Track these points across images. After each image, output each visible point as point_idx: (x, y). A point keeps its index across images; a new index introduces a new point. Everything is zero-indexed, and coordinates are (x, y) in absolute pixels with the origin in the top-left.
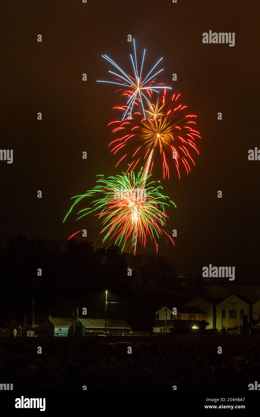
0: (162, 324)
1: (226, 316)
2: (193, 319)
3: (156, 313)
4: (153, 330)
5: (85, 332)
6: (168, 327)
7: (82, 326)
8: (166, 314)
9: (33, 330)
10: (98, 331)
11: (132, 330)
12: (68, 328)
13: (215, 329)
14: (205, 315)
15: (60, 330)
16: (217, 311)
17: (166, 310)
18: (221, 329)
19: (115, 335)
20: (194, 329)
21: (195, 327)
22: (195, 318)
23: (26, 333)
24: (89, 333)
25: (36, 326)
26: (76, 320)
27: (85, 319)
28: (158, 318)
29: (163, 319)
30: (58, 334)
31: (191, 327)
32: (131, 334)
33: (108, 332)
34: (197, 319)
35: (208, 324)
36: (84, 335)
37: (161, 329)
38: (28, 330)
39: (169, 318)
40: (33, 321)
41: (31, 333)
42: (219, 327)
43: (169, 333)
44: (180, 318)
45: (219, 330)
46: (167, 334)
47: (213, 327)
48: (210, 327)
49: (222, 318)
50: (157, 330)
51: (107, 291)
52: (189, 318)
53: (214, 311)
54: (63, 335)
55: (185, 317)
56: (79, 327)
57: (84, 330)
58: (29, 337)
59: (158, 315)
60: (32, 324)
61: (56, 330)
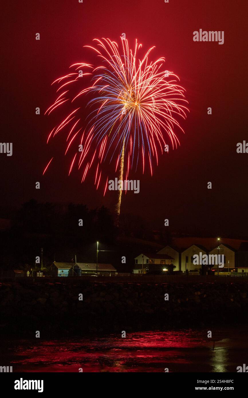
0: (139, 267)
1: (189, 261)
2: (164, 263)
3: (136, 259)
4: (133, 272)
5: (81, 273)
6: (144, 270)
7: (79, 268)
8: (143, 259)
9: (41, 271)
10: (91, 273)
11: (117, 272)
12: (69, 270)
13: (180, 271)
14: (173, 260)
15: (63, 271)
16: (182, 257)
17: (143, 257)
18: (185, 271)
19: (104, 275)
20: (165, 271)
21: (165, 270)
22: (165, 263)
23: (36, 274)
24: (84, 274)
25: (44, 268)
26: (75, 264)
27: (81, 263)
28: (137, 262)
29: (141, 264)
30: (61, 275)
31: (162, 269)
32: (116, 275)
33: (99, 273)
34: (167, 264)
35: (175, 267)
36: (81, 275)
37: (139, 271)
38: (38, 272)
39: (145, 263)
40: (42, 265)
41: (40, 274)
42: (183, 270)
43: (145, 274)
44: (154, 263)
45: (183, 272)
46: (143, 274)
47: (179, 270)
48: (176, 269)
49: (185, 263)
50: (136, 272)
51: (98, 242)
52: (160, 263)
53: (179, 257)
54: (65, 275)
55: (157, 262)
56: (77, 270)
57: (81, 272)
58: (38, 277)
59: (137, 260)
60: (41, 267)
61: (59, 271)
